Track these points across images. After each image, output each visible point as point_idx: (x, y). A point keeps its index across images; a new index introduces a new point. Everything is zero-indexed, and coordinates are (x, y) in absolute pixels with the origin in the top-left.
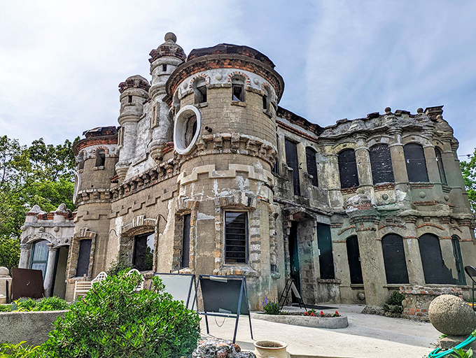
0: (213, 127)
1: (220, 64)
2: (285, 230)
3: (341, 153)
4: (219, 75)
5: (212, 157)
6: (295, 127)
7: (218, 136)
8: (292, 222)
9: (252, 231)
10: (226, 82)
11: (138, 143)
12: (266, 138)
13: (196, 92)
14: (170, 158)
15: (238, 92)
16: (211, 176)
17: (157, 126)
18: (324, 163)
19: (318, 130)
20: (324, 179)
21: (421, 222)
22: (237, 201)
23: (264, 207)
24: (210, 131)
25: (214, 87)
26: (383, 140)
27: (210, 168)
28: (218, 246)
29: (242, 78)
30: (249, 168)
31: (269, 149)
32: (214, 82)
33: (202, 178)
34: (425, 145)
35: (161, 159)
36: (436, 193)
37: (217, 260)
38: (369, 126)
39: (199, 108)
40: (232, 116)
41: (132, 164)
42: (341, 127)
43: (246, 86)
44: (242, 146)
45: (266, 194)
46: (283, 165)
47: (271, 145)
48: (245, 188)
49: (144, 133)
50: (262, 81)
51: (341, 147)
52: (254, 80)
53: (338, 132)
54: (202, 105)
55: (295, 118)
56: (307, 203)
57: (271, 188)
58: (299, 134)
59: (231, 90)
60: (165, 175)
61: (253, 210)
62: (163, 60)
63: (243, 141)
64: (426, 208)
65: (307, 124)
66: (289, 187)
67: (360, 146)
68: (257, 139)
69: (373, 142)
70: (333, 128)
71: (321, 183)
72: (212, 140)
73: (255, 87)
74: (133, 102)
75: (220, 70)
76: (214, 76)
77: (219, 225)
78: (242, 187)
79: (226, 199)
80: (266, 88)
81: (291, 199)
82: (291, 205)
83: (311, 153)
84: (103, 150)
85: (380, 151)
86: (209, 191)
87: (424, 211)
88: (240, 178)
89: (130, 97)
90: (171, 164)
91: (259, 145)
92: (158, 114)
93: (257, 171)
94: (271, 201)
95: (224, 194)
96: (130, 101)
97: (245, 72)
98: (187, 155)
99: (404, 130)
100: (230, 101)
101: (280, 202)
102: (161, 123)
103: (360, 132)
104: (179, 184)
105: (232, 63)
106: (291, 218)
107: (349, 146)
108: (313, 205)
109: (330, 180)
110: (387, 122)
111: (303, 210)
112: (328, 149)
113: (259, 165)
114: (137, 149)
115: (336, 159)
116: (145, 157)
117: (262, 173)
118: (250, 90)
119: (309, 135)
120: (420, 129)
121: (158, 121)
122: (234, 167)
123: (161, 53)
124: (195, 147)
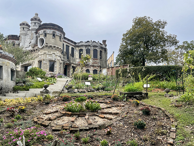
0: (48, 43)
1: (50, 28)
2: (63, 67)
3: (80, 50)
4: (50, 31)
5: (47, 49)
6: (69, 42)
7: (49, 45)
8: (65, 65)
9: (55, 66)
10: (51, 33)
11: (26, 41)
12: (60, 46)
13: (44, 34)
14: (36, 48)
15: (54, 35)
16: (47, 53)
17: (33, 39)
18: (76, 52)
19: (75, 43)
20: (75, 56)
21: (94, 67)
22: (52, 59)
23: (58, 61)
24: (47, 44)
25: (48, 34)
26: (89, 48)
27: (47, 52)
28: (48, 68)
29: (55, 32)
30: (55, 53)
31: (60, 49)
32: (48, 33)
33: (45, 54)
34: (98, 50)
35: (34, 48)
36: (98, 61)
37: (47, 71)
38: (87, 44)
39: (45, 38)
40: (52, 41)
41: (25, 47)
42: (81, 43)
43: (56, 34)
44: (54, 48)
45: (59, 58)
46: (65, 52)
47: (61, 48)
48: (54, 57)
49: (28, 39)
50: (60, 33)
51: (80, 48)
52: (58, 33)
53: (80, 44)
54: (45, 37)
55: (69, 40)
56: (70, 61)
57: (60, 57)
58: (70, 44)
59: (52, 35)
60: (34, 52)
61: (56, 61)
62: (35, 21)
63: (54, 47)
64: (96, 64)
65: (72, 42)
66: (66, 57)
67: (84, 48)
68: (58, 46)
69: (87, 48)
70: (79, 43)
71: (75, 57)
72: (47, 46)
73: (58, 35)
74: (24, 30)
75: (50, 30)
76: (48, 31)
77: (48, 64)
78: (53, 56)
79: (50, 59)
80: (61, 34)
81: (66, 60)
82: (65, 61)
83: (73, 49)
84: (14, 42)
85: (88, 50)
86: (46, 57)
87: (95, 65)
88: (53, 55)
89: (23, 28)
90: (37, 49)
91: (58, 48)
92: (33, 36)
93: (57, 53)
94: (60, 60)
95: (50, 58)
96: (23, 29)
97: (56, 31)
98: (41, 48)
99: (94, 46)
100: (52, 37)
101: (63, 60)
102: (34, 38)
103: (84, 45)
104: (39, 54)
105: (53, 29)
106: (65, 64)
107: (82, 48)
108: (71, 62)
109: (77, 56)
110: (90, 44)
111: (68, 63)
112: (77, 48)
113: (58, 52)
114: (25, 43)
115: (79, 51)
116: (29, 46)
117: (58, 54)
118: (57, 35)
119: (72, 44)
120: (97, 46)
121: (33, 38)
122: (52, 52)
123: (34, 19)
124: (43, 47)
